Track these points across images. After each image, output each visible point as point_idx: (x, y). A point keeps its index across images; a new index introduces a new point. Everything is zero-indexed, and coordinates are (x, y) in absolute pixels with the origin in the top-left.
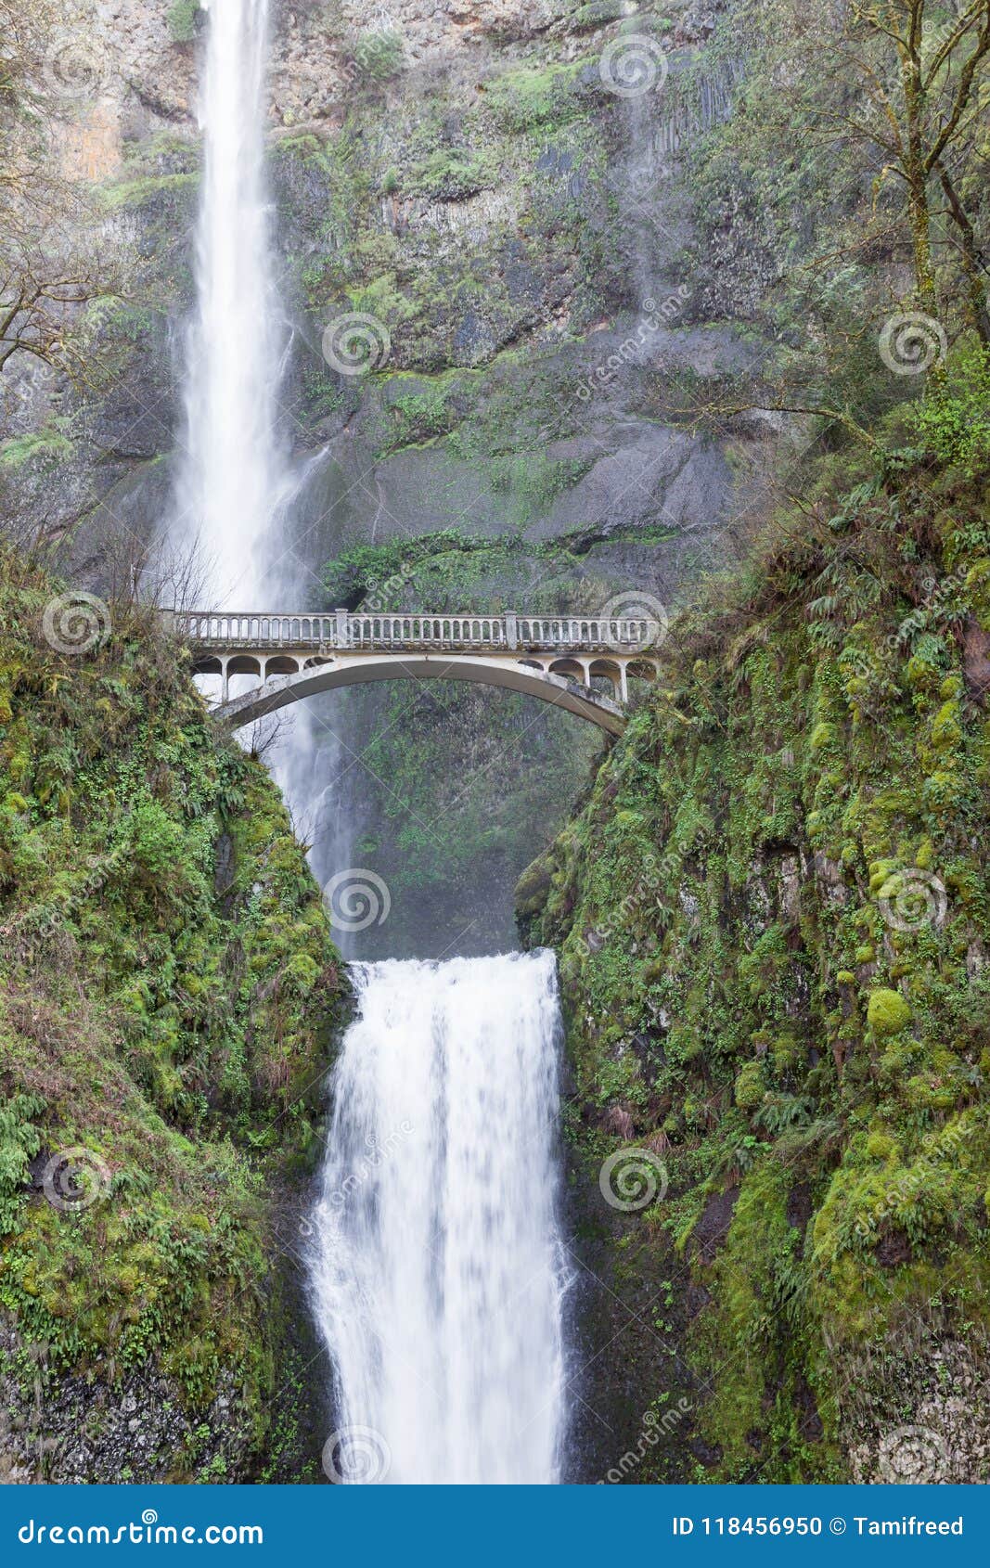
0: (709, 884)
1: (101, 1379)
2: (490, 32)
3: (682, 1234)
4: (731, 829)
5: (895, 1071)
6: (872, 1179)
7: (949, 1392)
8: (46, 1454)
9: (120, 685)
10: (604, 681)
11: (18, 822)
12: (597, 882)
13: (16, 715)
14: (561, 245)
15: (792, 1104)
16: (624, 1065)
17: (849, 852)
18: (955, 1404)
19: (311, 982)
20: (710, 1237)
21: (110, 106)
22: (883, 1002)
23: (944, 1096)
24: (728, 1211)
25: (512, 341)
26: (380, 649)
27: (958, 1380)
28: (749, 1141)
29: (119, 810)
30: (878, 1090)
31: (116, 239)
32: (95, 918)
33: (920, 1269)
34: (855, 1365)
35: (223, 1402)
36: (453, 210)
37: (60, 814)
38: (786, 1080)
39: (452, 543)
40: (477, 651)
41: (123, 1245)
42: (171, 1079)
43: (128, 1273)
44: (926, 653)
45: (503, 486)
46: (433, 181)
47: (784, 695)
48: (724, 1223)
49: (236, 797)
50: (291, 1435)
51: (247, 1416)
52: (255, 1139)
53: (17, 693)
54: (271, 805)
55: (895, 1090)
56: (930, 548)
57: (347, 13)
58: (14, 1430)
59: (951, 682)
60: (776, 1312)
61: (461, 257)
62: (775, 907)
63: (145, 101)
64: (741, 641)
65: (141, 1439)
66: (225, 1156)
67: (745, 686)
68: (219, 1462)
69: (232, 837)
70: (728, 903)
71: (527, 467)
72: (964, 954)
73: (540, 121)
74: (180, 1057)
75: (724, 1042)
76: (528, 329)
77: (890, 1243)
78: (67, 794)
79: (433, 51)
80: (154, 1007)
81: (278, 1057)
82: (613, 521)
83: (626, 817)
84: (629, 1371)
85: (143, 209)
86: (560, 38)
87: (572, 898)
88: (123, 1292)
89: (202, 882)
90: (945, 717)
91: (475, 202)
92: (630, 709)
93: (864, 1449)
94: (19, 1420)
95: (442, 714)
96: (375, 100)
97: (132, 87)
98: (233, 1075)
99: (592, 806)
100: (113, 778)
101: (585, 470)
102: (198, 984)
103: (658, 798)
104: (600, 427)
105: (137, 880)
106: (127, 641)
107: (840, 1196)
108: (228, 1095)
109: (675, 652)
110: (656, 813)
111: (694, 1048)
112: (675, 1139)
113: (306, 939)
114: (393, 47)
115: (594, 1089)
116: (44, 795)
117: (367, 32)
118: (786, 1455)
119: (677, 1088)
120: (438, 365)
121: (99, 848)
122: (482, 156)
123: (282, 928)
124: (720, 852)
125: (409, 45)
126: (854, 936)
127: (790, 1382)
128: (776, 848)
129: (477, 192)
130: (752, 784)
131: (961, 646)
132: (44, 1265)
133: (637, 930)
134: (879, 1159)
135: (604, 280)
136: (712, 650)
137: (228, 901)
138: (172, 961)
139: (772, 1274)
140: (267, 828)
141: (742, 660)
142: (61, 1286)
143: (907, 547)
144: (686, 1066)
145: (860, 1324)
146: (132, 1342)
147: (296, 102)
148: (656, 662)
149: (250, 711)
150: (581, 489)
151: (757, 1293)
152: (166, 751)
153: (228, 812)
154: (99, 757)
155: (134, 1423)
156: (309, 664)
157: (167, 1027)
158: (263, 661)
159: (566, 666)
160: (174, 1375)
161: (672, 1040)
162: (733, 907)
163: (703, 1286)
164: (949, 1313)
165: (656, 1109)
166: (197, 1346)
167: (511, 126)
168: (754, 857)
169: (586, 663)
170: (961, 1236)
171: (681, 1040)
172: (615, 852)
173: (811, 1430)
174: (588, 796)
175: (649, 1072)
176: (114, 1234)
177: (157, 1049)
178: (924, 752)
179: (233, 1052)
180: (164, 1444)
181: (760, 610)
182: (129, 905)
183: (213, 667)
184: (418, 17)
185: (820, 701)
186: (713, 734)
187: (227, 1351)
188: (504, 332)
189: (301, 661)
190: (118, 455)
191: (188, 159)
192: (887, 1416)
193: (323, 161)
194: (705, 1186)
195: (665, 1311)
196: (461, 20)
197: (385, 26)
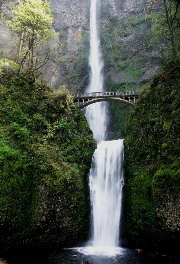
0: (145, 129)
1: (55, 195)
2: (130, 13)
10: (132, 100)
16: (133, 155)
18: (171, 203)
21: (80, 30)
25: (134, 55)
27: (171, 200)
36: (125, 38)
39: (125, 84)
40: (113, 97)
46: (123, 34)
57: (111, 13)
58: (44, 200)
61: (127, 44)
63: (85, 29)
65: (61, 203)
71: (137, 72)
72: (176, 138)
73: (137, 24)
76: (137, 53)
79: (122, 17)
82: (149, 79)
86: (140, 13)
91: (128, 37)
92: (135, 104)
93: (158, 208)
96: (115, 25)
101: (145, 72)
104: (147, 66)
114: (117, 17)
117: (113, 16)
120: (125, 59)
122: (129, 30)
125: (119, 17)
128: (153, 123)
129: (129, 35)
147: (104, 26)
148: (139, 97)
150: (144, 75)
156: (90, 100)
158: (83, 100)
159: (127, 98)
161: (139, 151)
162: (148, 132)
167: (133, 26)
168: (150, 125)
169: (129, 98)
171: (141, 151)
175: (136, 156)
184: (120, 13)
189: (88, 99)
191: (89, 35)
193: (108, 34)
196: (125, 12)
197: (115, 14)
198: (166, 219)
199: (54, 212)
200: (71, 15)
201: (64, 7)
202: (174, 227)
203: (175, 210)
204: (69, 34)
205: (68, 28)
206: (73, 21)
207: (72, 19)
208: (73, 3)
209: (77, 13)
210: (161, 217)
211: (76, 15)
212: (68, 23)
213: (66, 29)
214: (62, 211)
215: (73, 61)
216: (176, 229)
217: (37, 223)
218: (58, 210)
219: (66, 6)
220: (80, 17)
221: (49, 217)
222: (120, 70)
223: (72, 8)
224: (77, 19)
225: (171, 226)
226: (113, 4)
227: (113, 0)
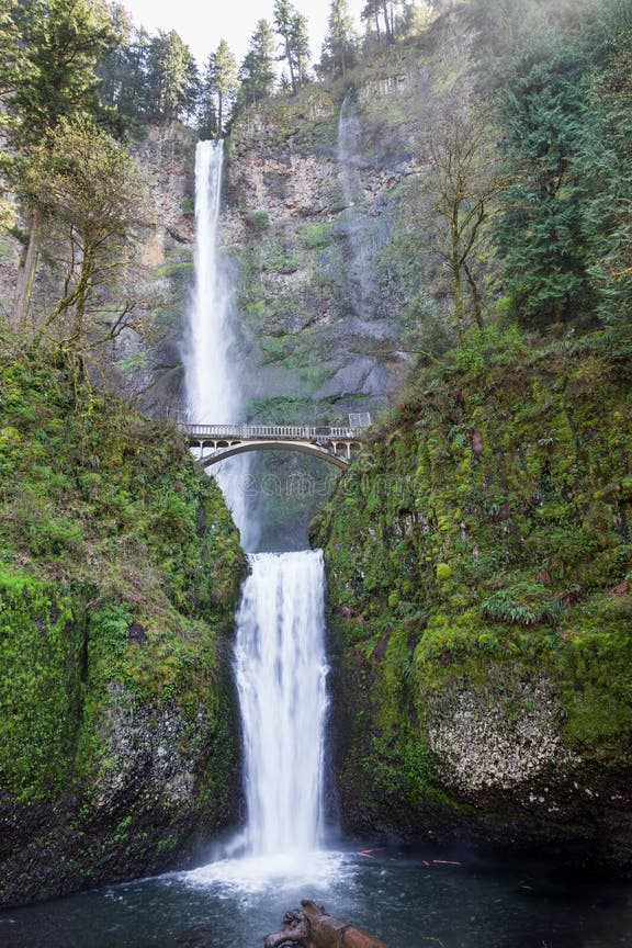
0: (379, 525)
1: (155, 707)
2: (300, 212)
3: (369, 653)
4: (388, 505)
5: (447, 594)
6: (438, 633)
7: (465, 710)
8: (135, 734)
9: (163, 451)
10: (341, 451)
11: (126, 501)
12: (339, 525)
13: (124, 462)
14: (326, 291)
15: (409, 606)
16: (348, 591)
17: (430, 513)
18: (467, 714)
19: (232, 561)
20: (378, 655)
21: (160, 237)
22: (442, 568)
23: (464, 603)
24: (385, 644)
25: (308, 325)
26: (260, 438)
27: (468, 705)
28: (393, 619)
29: (162, 497)
30: (440, 600)
31: (163, 286)
32: (152, 537)
33: (455, 665)
34: (431, 700)
35: (200, 715)
36: (286, 277)
37: (141, 498)
38: (406, 597)
39: (286, 399)
40: (294, 439)
41: (163, 658)
42: (181, 596)
43: (165, 669)
44: (459, 440)
45: (304, 378)
46: (279, 266)
47: (407, 456)
48: (385, 650)
49: (205, 493)
50: (225, 727)
51: (209, 720)
52: (212, 619)
53: (124, 454)
54: (219, 496)
55: (446, 600)
56: (460, 402)
57: (248, 205)
58: (123, 726)
59: (467, 451)
60: (403, 682)
61: (289, 294)
62: (404, 534)
63: (173, 236)
64: (391, 436)
65: (170, 729)
66: (201, 625)
67: (393, 452)
68: (199, 737)
69: (203, 507)
70: (385, 532)
71: (314, 372)
72: (472, 551)
73: (318, 245)
74: (185, 588)
75: (385, 583)
76: (314, 321)
77: (444, 656)
78: (143, 492)
79: (279, 219)
80: (175, 570)
81: (220, 590)
82: (345, 392)
83: (349, 501)
84: (349, 703)
85: (172, 276)
86: (326, 214)
87: (329, 531)
88: (163, 675)
89: (192, 523)
90: (465, 465)
91: (295, 274)
92: (350, 461)
93: (434, 731)
94: (125, 722)
95: (282, 462)
96: (258, 237)
97: (168, 231)
98: (204, 595)
99: (337, 497)
100: (160, 485)
101: (335, 373)
102: (191, 562)
103: (361, 493)
104: (340, 357)
105: (168, 523)
106: (165, 435)
107: (427, 639)
108: (202, 602)
109: (367, 440)
110: (361, 499)
111: (373, 585)
112: (366, 618)
113: (231, 546)
114: (264, 217)
115: (337, 600)
116: (134, 492)
117: (255, 211)
118: (406, 733)
119: (368, 600)
120: (281, 334)
121: (154, 511)
122: (297, 256)
123: (222, 541)
124: (384, 513)
125: (270, 217)
126: (432, 544)
127: (408, 707)
128: (404, 512)
129: (295, 271)
130: (396, 489)
131: (472, 439)
132: (134, 666)
133: (353, 542)
134: (440, 626)
135: (342, 303)
136: (381, 440)
137: (202, 531)
138: (182, 553)
139: (401, 667)
140: (217, 504)
141: (392, 443)
142: (140, 673)
143: (452, 402)
144: (370, 592)
145: (433, 685)
146: (166, 693)
147: (229, 237)
148: (360, 444)
149: (211, 461)
150: (333, 380)
151: (396, 675)
152: (180, 476)
153: (202, 499)
154: (155, 477)
155: (167, 723)
156: (233, 444)
157: (179, 577)
158: (215, 443)
159: (329, 445)
160: (182, 705)
161: (365, 582)
162: (388, 534)
163: (376, 672)
164: (465, 681)
165: (359, 608)
166: (191, 695)
167: (308, 247)
168: (395, 516)
169: (335, 444)
170: (470, 653)
171: (369, 581)
172: (345, 514)
173: (415, 723)
174: (335, 493)
175: (357, 594)
176: (160, 654)
177: (176, 586)
178: (458, 478)
179: (203, 587)
180: (178, 731)
181: (399, 425)
182: (166, 533)
183: (198, 445)
184: (274, 206)
185: (420, 458)
186: (381, 470)
187: (201, 697)
188: (305, 322)
189: (230, 443)
190: (162, 366)
191: (189, 257)
192: (442, 718)
193: (239, 259)
194: (378, 636)
195: (362, 681)
196: (289, 207)
197: (262, 209)
198: (457, 758)
199: (149, 760)
202: (479, 776)
203: (480, 733)
208: (143, 155)
209: (154, 187)
210: (443, 752)
211: (151, 191)
214: (171, 754)
216: (484, 784)
217: (97, 801)
218: (161, 751)
220: (161, 201)
221: (133, 777)
222: (267, 363)
224: (152, 204)
225: (469, 776)
226: (256, 179)
227: (256, 169)
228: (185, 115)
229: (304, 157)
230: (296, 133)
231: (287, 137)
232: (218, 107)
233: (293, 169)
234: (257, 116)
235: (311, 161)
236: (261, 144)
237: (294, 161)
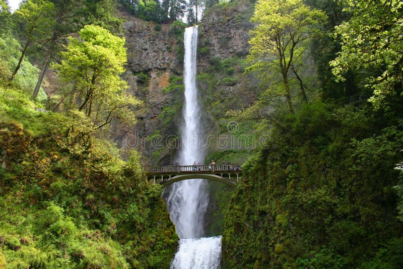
0: (251, 221)
2: (237, 55)
4: (255, 209)
16: (234, 261)
17: (273, 214)
21: (167, 74)
22: (278, 246)
31: (168, 98)
36: (231, 87)
38: (264, 265)
39: (231, 151)
46: (227, 82)
57: (211, 54)
61: (233, 96)
62: (263, 226)
63: (174, 73)
72: (296, 236)
79: (227, 59)
83: (236, 207)
91: (235, 85)
97: (172, 70)
103: (242, 202)
110: (243, 206)
111: (248, 257)
114: (219, 59)
117: (214, 57)
122: (236, 76)
125: (222, 58)
126: (274, 232)
128: (263, 213)
156: (172, 176)
158: (162, 176)
162: (255, 226)
167: (242, 71)
168: (258, 215)
169: (230, 174)
184: (224, 53)
185: (269, 180)
191: (181, 82)
193: (207, 80)
196: (231, 53)
197: (218, 55)
200: (155, 54)
201: (147, 42)
204: (152, 79)
205: (150, 70)
206: (158, 61)
207: (157, 59)
208: (160, 38)
209: (165, 51)
211: (163, 53)
212: (151, 64)
213: (147, 71)
215: (156, 117)
219: (149, 41)
220: (168, 57)
222: (222, 132)
223: (157, 44)
224: (164, 59)
226: (214, 41)
227: (214, 37)
228: (180, 17)
229: (238, 28)
230: (233, 18)
231: (229, 20)
232: (195, 12)
233: (232, 35)
234: (214, 13)
235: (241, 31)
236: (216, 25)
237: (232, 32)
